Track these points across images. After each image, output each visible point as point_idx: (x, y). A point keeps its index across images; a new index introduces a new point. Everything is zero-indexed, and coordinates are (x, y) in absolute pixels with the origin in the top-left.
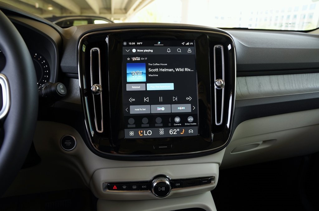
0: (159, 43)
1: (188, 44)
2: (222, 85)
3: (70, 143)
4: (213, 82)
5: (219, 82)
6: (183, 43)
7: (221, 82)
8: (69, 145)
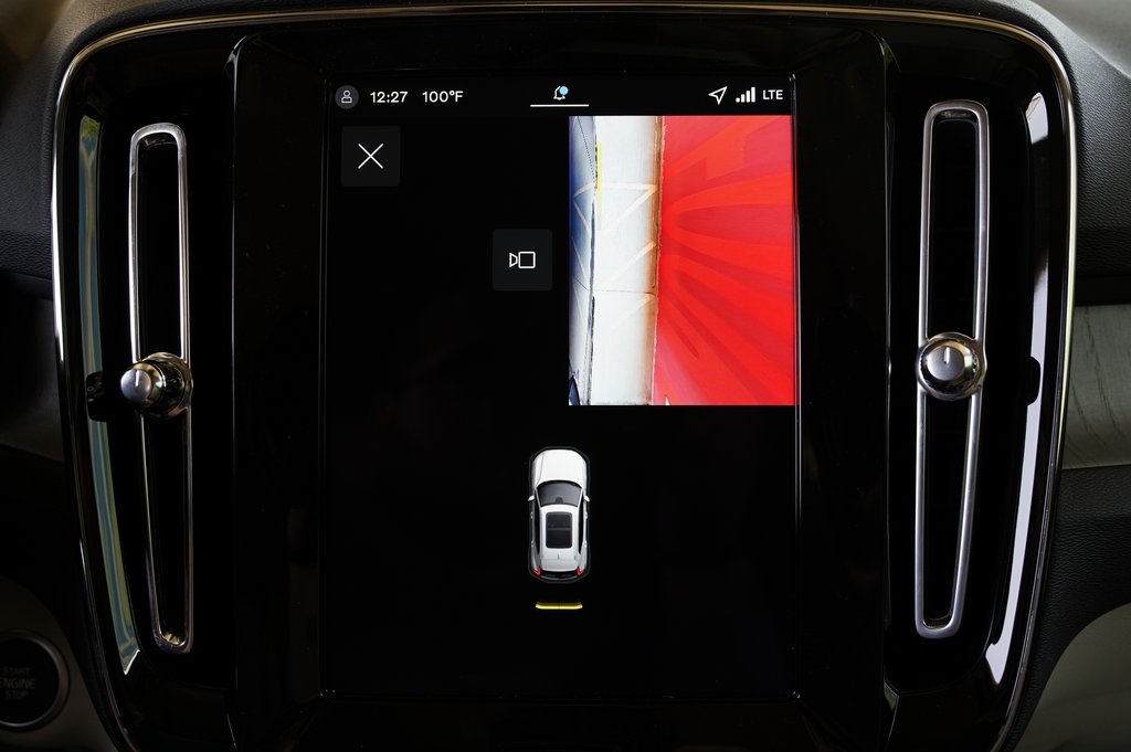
0: (564, 90)
1: (750, 96)
2: (968, 375)
3: (29, 684)
4: (907, 354)
5: (947, 358)
6: (718, 95)
7: (958, 357)
8: (24, 694)
